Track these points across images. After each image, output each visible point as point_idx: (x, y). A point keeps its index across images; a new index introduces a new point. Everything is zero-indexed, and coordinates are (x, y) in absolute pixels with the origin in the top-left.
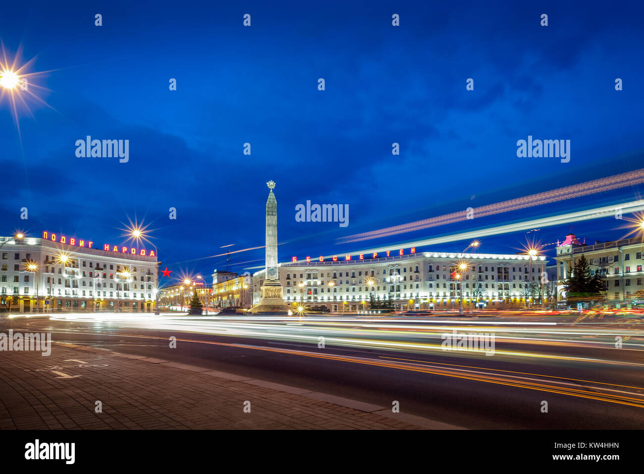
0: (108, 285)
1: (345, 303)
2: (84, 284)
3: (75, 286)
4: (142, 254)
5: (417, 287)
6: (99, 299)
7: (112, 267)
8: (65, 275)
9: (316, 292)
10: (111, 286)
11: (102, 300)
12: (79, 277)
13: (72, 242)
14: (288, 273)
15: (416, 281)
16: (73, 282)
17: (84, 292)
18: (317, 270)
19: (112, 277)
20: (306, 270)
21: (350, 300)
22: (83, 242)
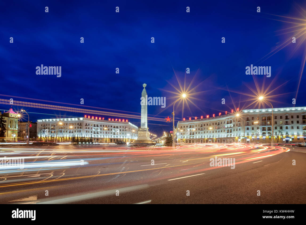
0: (110, 133)
1: (206, 139)
2: (101, 133)
3: (97, 133)
4: (123, 121)
5: (240, 130)
6: (106, 138)
7: (111, 126)
8: (94, 130)
9: (193, 134)
10: (111, 133)
11: (108, 138)
12: (99, 130)
13: (96, 118)
14: (181, 126)
15: (239, 126)
16: (97, 132)
17: (101, 135)
18: (194, 124)
19: (111, 130)
20: (189, 124)
21: (208, 137)
22: (100, 118)
